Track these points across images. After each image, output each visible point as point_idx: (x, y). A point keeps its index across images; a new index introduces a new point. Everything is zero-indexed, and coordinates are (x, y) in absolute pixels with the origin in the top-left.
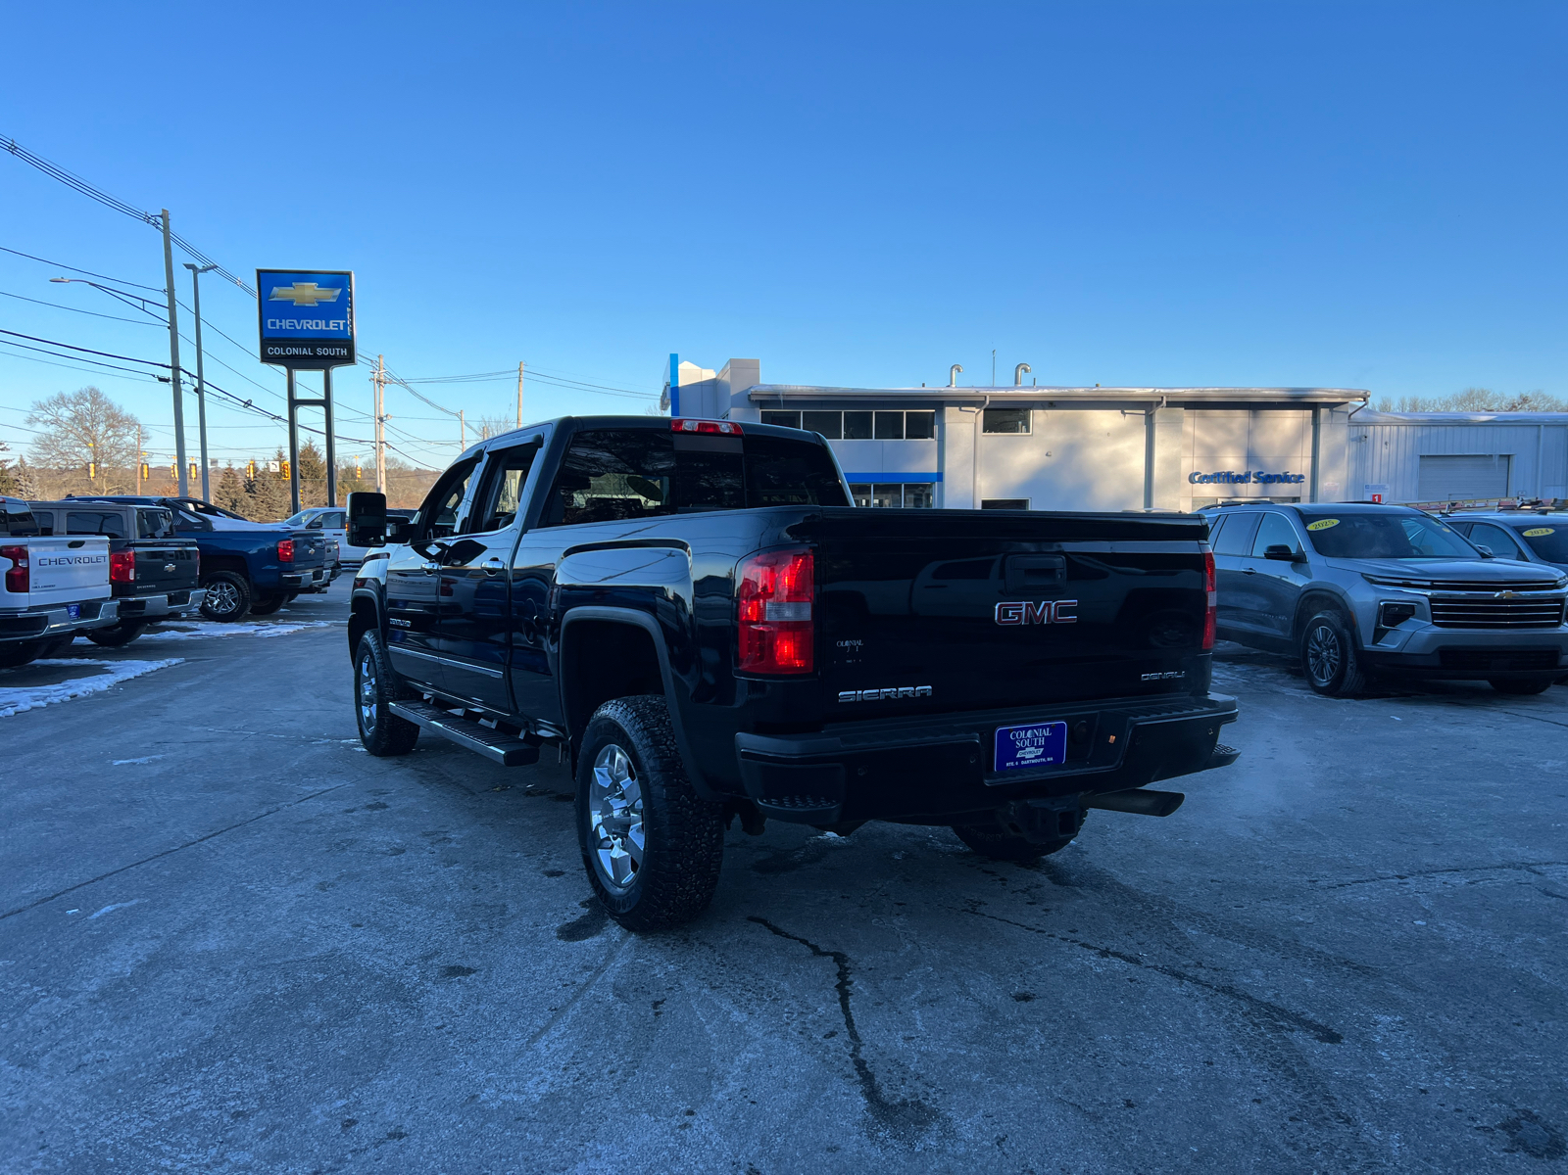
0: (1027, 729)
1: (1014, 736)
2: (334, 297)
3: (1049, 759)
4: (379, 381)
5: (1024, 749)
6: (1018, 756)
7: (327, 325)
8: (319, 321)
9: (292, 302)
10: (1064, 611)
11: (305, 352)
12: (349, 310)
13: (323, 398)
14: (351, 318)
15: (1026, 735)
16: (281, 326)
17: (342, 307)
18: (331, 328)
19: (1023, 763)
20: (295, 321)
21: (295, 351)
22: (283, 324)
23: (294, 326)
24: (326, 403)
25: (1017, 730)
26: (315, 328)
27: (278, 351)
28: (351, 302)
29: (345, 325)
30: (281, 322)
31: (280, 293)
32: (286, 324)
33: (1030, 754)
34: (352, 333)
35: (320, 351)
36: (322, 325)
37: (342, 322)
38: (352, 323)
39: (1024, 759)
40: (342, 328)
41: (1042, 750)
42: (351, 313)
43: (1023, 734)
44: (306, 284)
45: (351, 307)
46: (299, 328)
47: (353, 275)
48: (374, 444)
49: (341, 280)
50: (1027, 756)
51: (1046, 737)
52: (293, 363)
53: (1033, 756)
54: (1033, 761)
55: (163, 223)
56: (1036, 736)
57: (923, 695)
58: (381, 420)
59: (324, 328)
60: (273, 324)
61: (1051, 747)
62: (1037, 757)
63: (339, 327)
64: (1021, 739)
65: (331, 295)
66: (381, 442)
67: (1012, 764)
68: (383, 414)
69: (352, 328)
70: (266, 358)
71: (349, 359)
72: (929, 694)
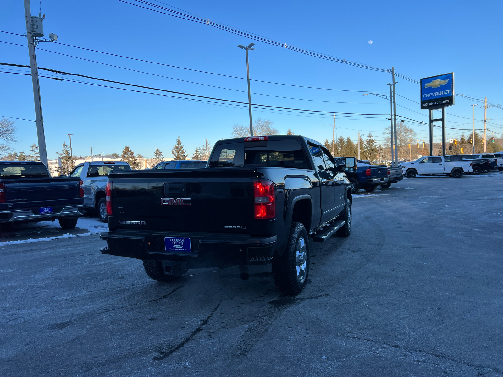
0: (176, 239)
1: (171, 240)
2: (446, 82)
3: (185, 250)
4: (484, 107)
5: (176, 245)
6: (174, 247)
7: (443, 93)
8: (441, 92)
9: (432, 87)
10: (185, 202)
11: (435, 103)
12: (451, 86)
13: (441, 118)
14: (452, 88)
15: (176, 241)
16: (427, 96)
17: (449, 85)
18: (445, 93)
19: (175, 249)
20: (432, 93)
21: (432, 103)
22: (428, 95)
23: (432, 95)
24: (442, 120)
25: (172, 238)
26: (439, 94)
27: (427, 104)
28: (452, 83)
29: (450, 92)
30: (427, 95)
31: (427, 85)
32: (429, 95)
33: (178, 247)
34: (452, 94)
35: (441, 102)
36: (442, 93)
37: (449, 91)
38: (452, 90)
39: (176, 248)
40: (449, 93)
41: (182, 246)
42: (453, 87)
43: (174, 240)
44: (436, 80)
45: (452, 85)
46: (433, 95)
47: (453, 73)
48: (482, 131)
49: (449, 76)
50: (177, 248)
51: (183, 242)
52: (431, 108)
53: (179, 248)
54: (179, 249)
55: (392, 72)
56: (179, 242)
57: (143, 224)
58: (485, 121)
59: (442, 94)
60: (425, 96)
61: (185, 245)
62: (180, 248)
63: (448, 92)
64: (174, 242)
65: (445, 82)
66: (485, 129)
67: (172, 249)
68: (486, 119)
69: (452, 92)
70: (423, 107)
71: (451, 103)
72: (145, 224)
